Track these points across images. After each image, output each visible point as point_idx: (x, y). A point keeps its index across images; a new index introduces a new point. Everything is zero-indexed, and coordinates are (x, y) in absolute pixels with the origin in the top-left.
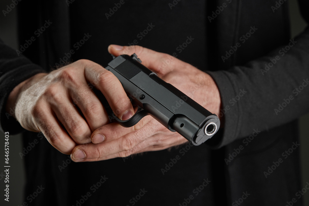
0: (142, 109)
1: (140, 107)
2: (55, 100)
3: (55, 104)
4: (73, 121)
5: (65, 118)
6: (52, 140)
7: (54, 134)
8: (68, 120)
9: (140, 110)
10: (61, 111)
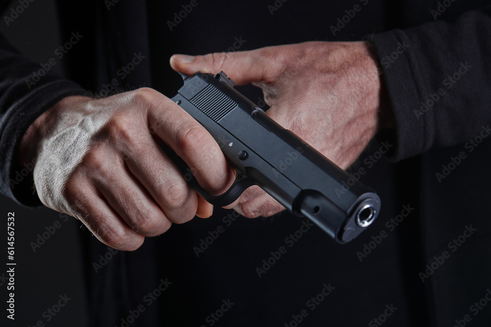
0: (244, 177)
1: (241, 173)
2: (103, 174)
3: (104, 181)
4: (138, 212)
5: (123, 206)
6: (106, 238)
7: (109, 230)
8: (129, 209)
9: (241, 177)
10: (115, 194)
